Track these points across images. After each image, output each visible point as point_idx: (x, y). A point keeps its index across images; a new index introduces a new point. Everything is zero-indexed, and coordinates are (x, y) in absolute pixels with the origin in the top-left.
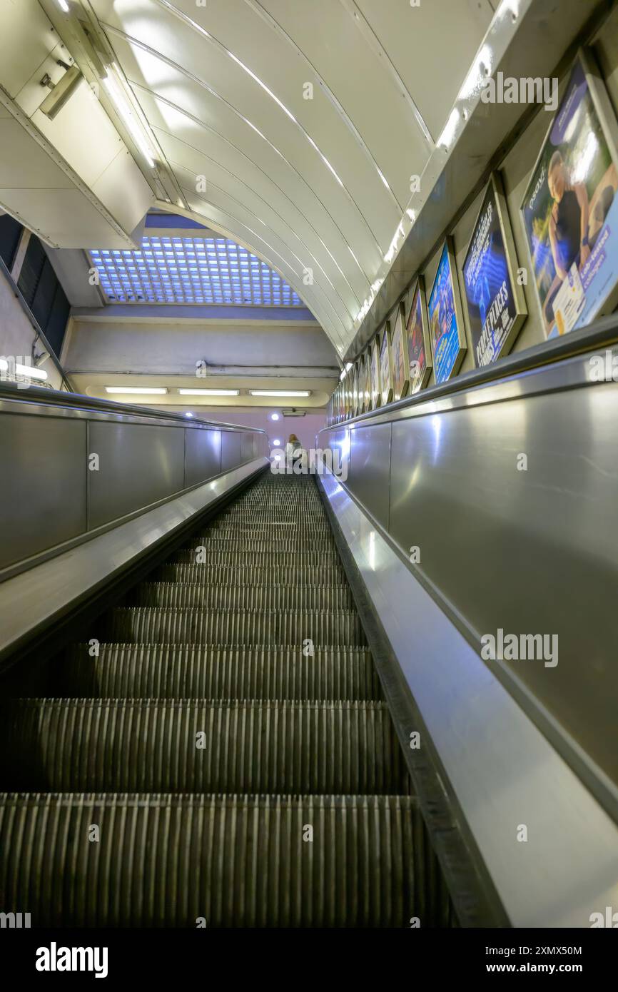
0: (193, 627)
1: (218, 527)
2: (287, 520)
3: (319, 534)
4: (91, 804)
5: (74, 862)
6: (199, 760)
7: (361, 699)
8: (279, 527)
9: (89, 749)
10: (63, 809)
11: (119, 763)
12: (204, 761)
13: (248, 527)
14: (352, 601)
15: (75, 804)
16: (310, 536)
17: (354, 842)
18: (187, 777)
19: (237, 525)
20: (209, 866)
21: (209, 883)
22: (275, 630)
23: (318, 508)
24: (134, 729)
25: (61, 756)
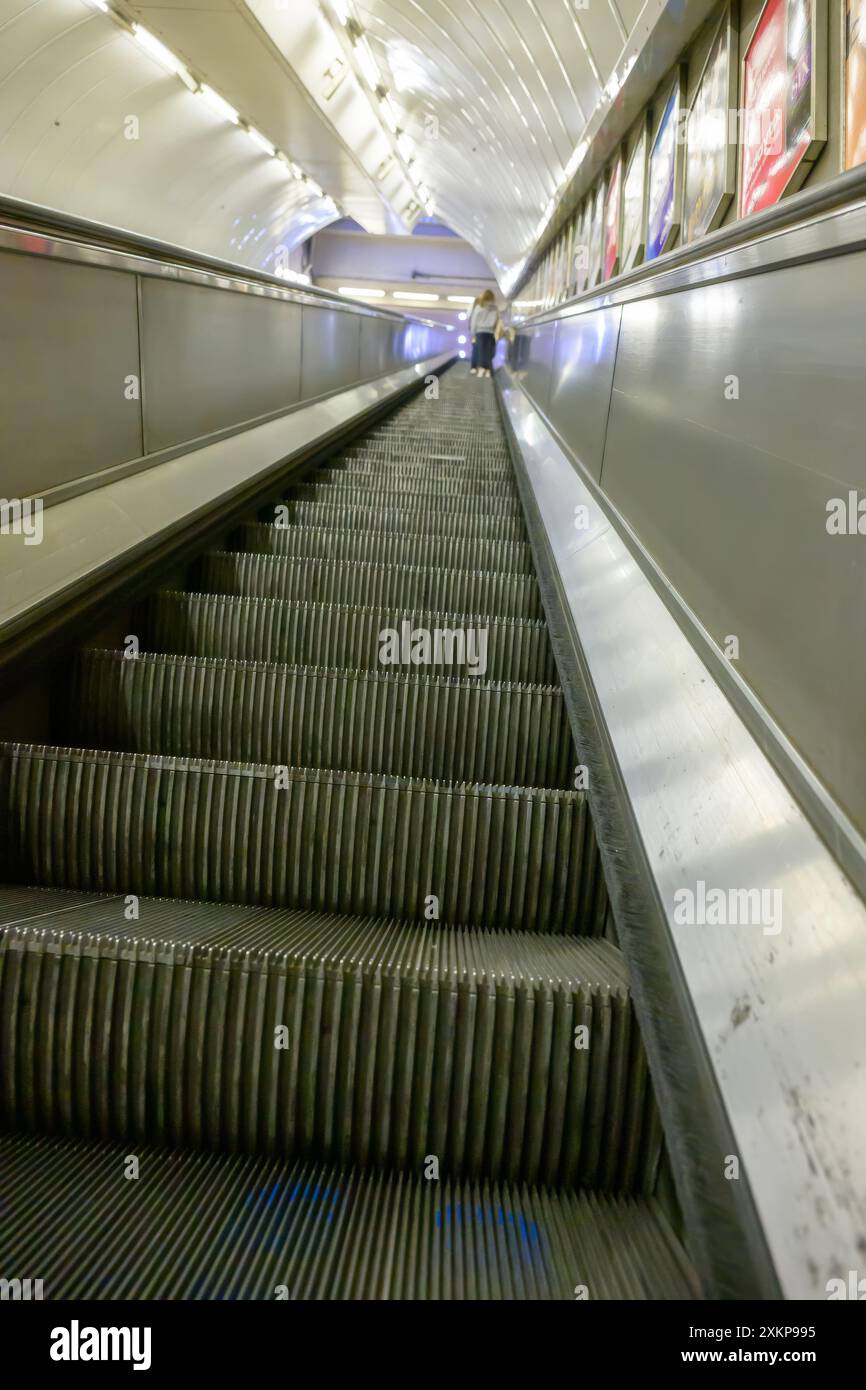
0: (315, 584)
1: (355, 456)
2: (453, 453)
3: (496, 477)
4: (184, 768)
5: (167, 828)
6: (317, 737)
7: (537, 683)
8: (440, 462)
9: (182, 715)
10: (152, 771)
11: (219, 733)
12: (323, 740)
13: (395, 459)
14: (531, 565)
15: (165, 768)
16: (483, 477)
17: (499, 836)
18: (302, 755)
19: (381, 456)
20: (325, 845)
21: (324, 862)
22: (423, 594)
23: (497, 440)
24: (236, 697)
25: (149, 719)
